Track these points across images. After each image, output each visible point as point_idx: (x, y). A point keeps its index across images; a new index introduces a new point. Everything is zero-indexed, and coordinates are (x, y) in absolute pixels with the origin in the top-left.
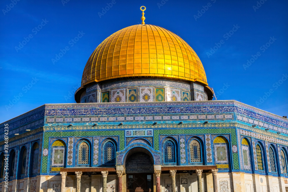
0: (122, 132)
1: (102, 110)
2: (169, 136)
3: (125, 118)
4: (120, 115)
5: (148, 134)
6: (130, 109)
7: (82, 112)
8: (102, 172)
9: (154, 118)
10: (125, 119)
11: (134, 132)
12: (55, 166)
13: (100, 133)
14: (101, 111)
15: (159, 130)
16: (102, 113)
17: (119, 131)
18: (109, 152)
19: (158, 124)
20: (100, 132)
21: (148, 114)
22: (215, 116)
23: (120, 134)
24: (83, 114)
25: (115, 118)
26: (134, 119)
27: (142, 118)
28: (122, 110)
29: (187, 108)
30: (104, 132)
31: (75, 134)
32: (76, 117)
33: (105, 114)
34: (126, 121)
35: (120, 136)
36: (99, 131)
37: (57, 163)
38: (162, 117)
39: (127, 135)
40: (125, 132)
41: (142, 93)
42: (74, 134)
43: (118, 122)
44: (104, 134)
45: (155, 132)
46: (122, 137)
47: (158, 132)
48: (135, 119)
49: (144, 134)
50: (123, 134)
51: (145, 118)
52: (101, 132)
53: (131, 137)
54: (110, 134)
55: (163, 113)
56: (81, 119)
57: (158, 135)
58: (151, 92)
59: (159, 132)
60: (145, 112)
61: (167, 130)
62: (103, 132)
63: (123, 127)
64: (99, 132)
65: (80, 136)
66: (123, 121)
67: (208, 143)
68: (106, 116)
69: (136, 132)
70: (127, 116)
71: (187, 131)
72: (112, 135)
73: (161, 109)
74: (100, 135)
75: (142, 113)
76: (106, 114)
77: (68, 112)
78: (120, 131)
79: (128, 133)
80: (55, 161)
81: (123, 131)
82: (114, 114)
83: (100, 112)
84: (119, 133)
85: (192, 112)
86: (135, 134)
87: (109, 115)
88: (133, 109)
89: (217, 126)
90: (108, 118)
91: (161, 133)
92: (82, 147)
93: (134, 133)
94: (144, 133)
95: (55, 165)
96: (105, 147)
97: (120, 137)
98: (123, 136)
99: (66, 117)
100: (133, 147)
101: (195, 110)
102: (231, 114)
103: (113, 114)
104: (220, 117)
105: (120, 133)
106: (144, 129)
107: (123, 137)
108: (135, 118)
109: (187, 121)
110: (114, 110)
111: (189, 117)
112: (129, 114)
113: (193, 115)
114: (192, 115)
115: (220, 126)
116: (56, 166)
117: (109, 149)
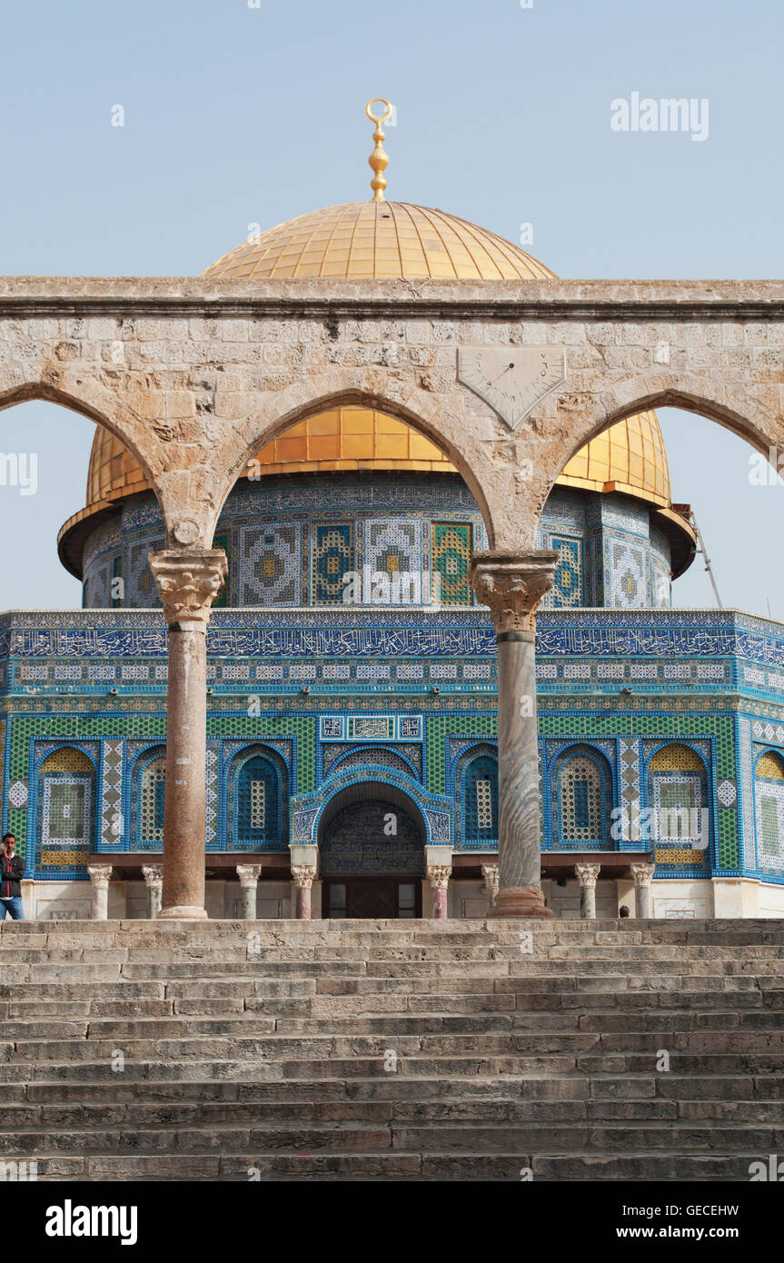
0: (305, 722)
1: (231, 638)
2: (483, 742)
3: (319, 670)
4: (299, 657)
5: (404, 733)
6: (337, 635)
7: (153, 642)
8: (240, 870)
9: (427, 671)
10: (317, 674)
11: (351, 722)
12: (53, 848)
13: (223, 726)
14: (226, 642)
15: (448, 719)
16: (231, 650)
17: (295, 720)
18: (255, 798)
19: (445, 697)
20: (223, 720)
21: (408, 657)
22: (660, 669)
23: (297, 729)
24: (156, 653)
25: (279, 669)
26: (353, 674)
27: (384, 672)
28: (307, 639)
29: (554, 634)
30: (239, 723)
31: (127, 726)
32: (132, 663)
33: (242, 651)
34: (320, 682)
35: (300, 737)
36: (218, 718)
37: (60, 835)
38: (460, 670)
39: (324, 736)
40: (317, 722)
41: (373, 543)
42: (126, 729)
43: (290, 685)
44: (239, 729)
45: (432, 726)
46: (305, 740)
47: (442, 725)
48: (355, 674)
49: (391, 734)
50: (311, 731)
51: (393, 670)
52: (228, 723)
53: (341, 744)
54: (259, 729)
55: (462, 654)
56: (152, 670)
57: (442, 737)
58: (412, 539)
59: (448, 725)
60: (394, 649)
61: (478, 719)
62: (235, 723)
63: (309, 706)
64: (220, 720)
65: (146, 735)
66: (312, 682)
67: (630, 771)
68: (247, 660)
69: (359, 725)
70: (327, 662)
71: (551, 725)
72: (269, 734)
73: (457, 636)
74: (223, 732)
75: (384, 653)
76: (245, 654)
77: (99, 642)
78: (300, 720)
79: (328, 726)
80: (52, 827)
81: (311, 720)
82: (276, 654)
83: (224, 643)
84: (295, 726)
85: (572, 652)
86: (357, 732)
87: (256, 657)
88: (347, 637)
89: (664, 706)
90: (253, 670)
91: (455, 731)
92: (152, 777)
93: (351, 728)
94: (391, 728)
95: (56, 841)
96: (241, 777)
97: (300, 743)
98: (310, 737)
99: (93, 662)
100: (354, 781)
101: (584, 643)
102: (719, 661)
103: (272, 654)
104: (678, 671)
105: (300, 725)
106: (391, 712)
107: (310, 743)
108: (355, 670)
109: (555, 685)
110: (275, 637)
111: (560, 669)
112: (332, 654)
113: (578, 662)
114: (572, 661)
115: (679, 705)
116: (58, 848)
117: (258, 788)
